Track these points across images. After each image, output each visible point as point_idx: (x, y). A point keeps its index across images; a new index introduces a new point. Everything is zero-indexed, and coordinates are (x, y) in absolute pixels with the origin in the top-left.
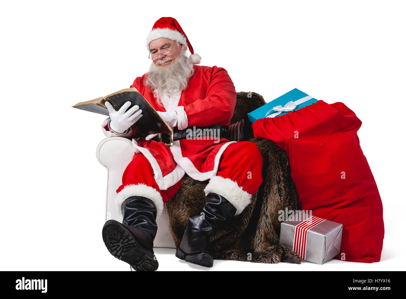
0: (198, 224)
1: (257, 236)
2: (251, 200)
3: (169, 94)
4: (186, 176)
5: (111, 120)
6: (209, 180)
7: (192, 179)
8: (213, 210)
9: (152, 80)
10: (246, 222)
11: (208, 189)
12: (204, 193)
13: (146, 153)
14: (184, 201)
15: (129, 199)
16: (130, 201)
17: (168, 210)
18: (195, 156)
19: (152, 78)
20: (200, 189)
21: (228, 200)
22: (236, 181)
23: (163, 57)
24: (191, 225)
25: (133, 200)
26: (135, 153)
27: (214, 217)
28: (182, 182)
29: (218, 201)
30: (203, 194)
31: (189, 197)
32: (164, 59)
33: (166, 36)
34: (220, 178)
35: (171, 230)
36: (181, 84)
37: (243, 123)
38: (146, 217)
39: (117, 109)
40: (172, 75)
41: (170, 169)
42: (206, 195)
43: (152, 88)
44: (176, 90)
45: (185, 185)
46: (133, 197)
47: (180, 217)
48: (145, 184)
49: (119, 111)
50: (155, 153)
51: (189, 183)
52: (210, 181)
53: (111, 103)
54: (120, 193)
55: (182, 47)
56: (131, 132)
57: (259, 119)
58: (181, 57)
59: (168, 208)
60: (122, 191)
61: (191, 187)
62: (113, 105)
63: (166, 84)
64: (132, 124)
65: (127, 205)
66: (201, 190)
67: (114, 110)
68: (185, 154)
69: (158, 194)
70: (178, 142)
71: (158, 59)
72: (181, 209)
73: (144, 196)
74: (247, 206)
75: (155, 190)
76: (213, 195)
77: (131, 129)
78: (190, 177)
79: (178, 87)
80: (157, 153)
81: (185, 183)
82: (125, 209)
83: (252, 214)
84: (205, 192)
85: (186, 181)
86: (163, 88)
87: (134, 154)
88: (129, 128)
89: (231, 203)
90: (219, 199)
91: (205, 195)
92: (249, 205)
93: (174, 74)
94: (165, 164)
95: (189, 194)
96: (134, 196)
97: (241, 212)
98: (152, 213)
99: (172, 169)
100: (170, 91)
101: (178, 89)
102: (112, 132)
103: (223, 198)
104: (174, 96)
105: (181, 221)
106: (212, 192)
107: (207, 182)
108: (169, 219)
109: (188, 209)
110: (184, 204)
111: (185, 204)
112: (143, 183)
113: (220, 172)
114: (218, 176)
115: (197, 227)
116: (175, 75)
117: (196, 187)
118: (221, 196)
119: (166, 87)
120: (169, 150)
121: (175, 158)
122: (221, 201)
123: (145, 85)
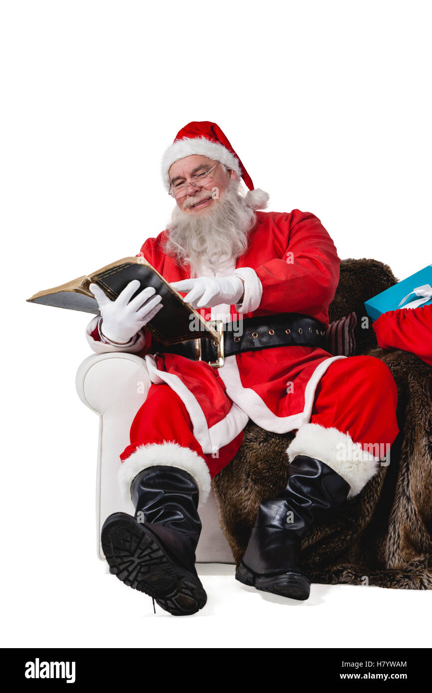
0: (278, 517)
1: (391, 537)
2: (377, 469)
3: (213, 266)
4: (251, 424)
5: (102, 319)
6: (295, 431)
7: (262, 429)
8: (306, 490)
9: (177, 242)
10: (368, 511)
11: (293, 449)
12: (286, 456)
13: (174, 382)
14: (249, 473)
15: (146, 472)
16: (148, 474)
17: (219, 491)
18: (267, 386)
19: (177, 236)
20: (279, 448)
21: (333, 468)
22: (348, 432)
23: (197, 191)
24: (264, 519)
25: (154, 474)
26: (152, 383)
27: (308, 502)
28: (244, 437)
29: (315, 471)
30: (283, 458)
31: (257, 465)
32: (198, 194)
33: (201, 152)
34: (316, 427)
35: (225, 528)
36: (234, 245)
37: (354, 319)
38: (179, 505)
39: (113, 297)
40: (218, 226)
41: (221, 412)
42: (291, 460)
43: (179, 257)
44: (224, 258)
45: (250, 442)
46: (153, 467)
47: (241, 504)
48: (176, 443)
49: (117, 300)
50: (190, 383)
51: (256, 439)
52: (298, 434)
53: (101, 287)
54: (127, 460)
55: (232, 175)
56: (141, 339)
57: (387, 313)
58: (229, 191)
59: (218, 486)
60: (133, 456)
61: (261, 444)
62: (105, 290)
63: (205, 246)
64: (144, 323)
65: (143, 483)
66: (280, 450)
67: (107, 300)
68: (247, 381)
69: (201, 461)
70: (233, 357)
71: (186, 196)
72: (243, 489)
73: (174, 466)
74: (370, 479)
75: (195, 453)
76: (303, 461)
77: (140, 334)
78: (258, 426)
79: (229, 250)
80: (195, 383)
81: (249, 437)
82: (140, 490)
83: (379, 494)
84: (289, 454)
85: (251, 435)
86: (201, 253)
87: (150, 385)
88: (137, 334)
89: (339, 474)
90: (317, 468)
91: (288, 459)
92: (374, 478)
93: (220, 223)
94: (212, 403)
95: (257, 458)
96: (155, 465)
97: (359, 492)
98: (190, 498)
99: (224, 412)
100: (213, 260)
101: (230, 255)
102: (106, 343)
103: (324, 465)
104: (221, 270)
105: (243, 511)
106: (302, 455)
107: (291, 435)
108: (221, 507)
109: (256, 487)
110: (248, 478)
111: (250, 479)
112: (171, 441)
113: (318, 416)
114: (313, 425)
115: (276, 523)
116: (223, 225)
117: (271, 445)
118: (320, 462)
119: (206, 252)
120: (216, 375)
121: (228, 391)
122: (320, 471)
123: (164, 252)
